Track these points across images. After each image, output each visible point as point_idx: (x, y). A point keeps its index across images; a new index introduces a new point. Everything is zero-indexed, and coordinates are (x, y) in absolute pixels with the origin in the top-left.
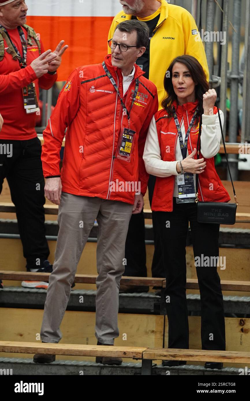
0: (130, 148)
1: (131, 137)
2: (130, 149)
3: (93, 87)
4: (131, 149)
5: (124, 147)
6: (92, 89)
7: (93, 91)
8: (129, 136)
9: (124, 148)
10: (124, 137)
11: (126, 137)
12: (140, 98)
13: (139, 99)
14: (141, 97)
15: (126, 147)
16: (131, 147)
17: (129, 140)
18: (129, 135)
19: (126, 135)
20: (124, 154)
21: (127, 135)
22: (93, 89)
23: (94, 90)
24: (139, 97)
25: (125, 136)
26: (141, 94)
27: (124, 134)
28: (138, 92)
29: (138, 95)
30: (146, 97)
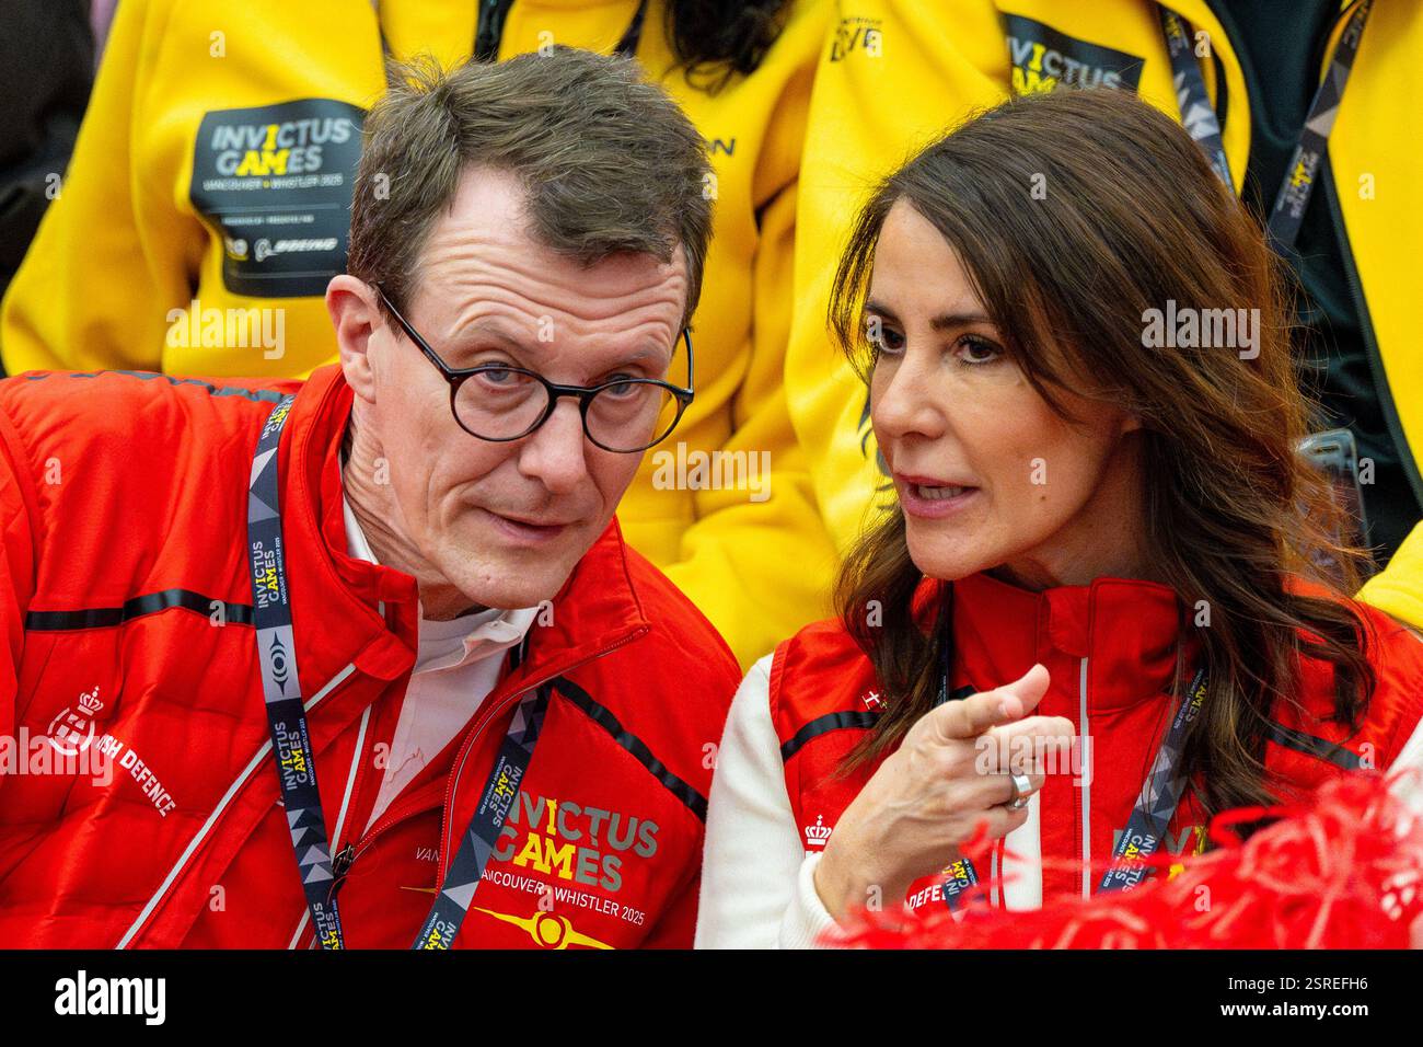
13: (565, 873)
28: (552, 804)
29: (551, 830)
30: (637, 839)
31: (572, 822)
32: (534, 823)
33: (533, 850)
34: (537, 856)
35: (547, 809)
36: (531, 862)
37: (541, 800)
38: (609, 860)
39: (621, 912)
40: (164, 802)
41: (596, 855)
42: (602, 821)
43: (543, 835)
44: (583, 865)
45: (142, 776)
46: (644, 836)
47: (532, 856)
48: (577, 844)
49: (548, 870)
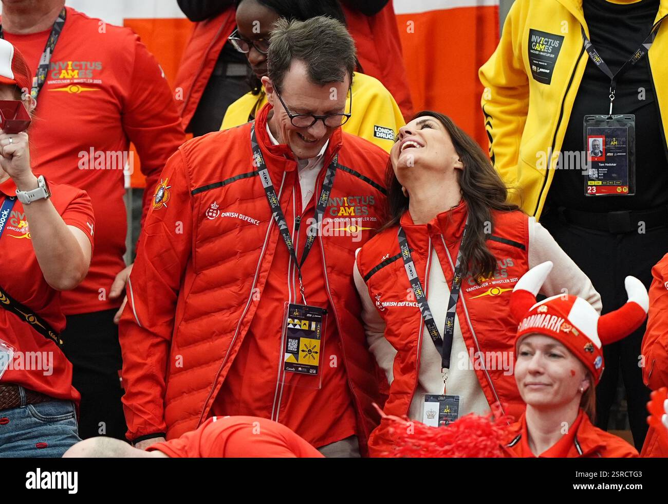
0: (316, 353)
1: (313, 325)
2: (317, 356)
3: (214, 206)
4: (318, 354)
5: (296, 354)
6: (211, 210)
7: (214, 215)
8: (307, 322)
9: (298, 353)
10: (291, 326)
11: (298, 327)
12: (354, 212)
13: (353, 214)
14: (356, 208)
15: (303, 351)
16: (318, 349)
17: (309, 334)
18: (307, 319)
19: (296, 321)
20: (300, 369)
21: (300, 320)
22: (214, 210)
23: (217, 214)
24: (352, 209)
25: (295, 325)
26: (356, 199)
27: (289, 320)
28: (345, 199)
29: (346, 205)
30: (369, 201)
31: (351, 201)
32: (341, 205)
33: (342, 211)
34: (344, 212)
35: (344, 200)
36: (343, 214)
37: (342, 198)
38: (363, 208)
39: (370, 219)
40: (256, 222)
41: (360, 208)
42: (359, 199)
43: (344, 207)
44: (356, 211)
45: (246, 219)
46: (371, 200)
47: (343, 213)
48: (354, 206)
49: (348, 215)
